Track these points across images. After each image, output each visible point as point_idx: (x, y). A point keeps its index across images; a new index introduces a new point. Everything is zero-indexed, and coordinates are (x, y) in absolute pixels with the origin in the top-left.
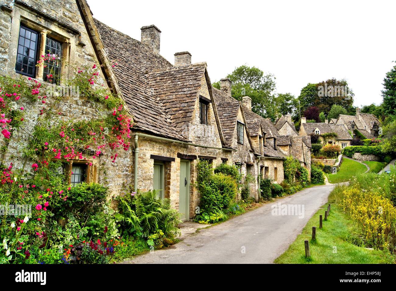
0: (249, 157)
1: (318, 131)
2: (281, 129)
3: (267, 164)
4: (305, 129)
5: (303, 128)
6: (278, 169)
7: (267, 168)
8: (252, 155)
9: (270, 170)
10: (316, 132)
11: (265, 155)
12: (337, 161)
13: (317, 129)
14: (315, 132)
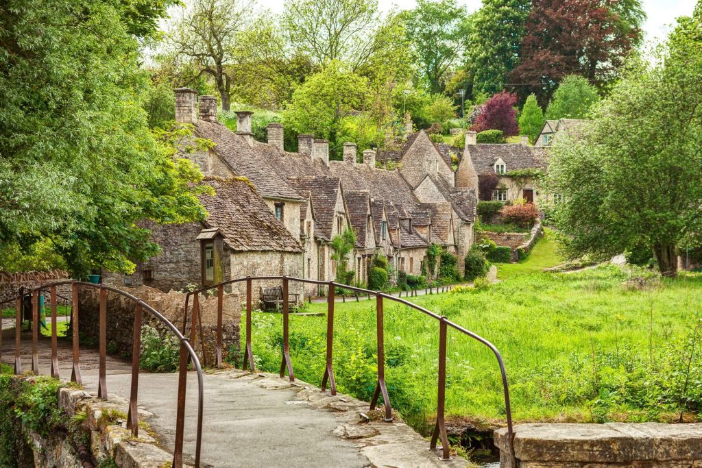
0: (390, 250)
1: (502, 166)
2: (418, 188)
3: (403, 254)
4: (474, 159)
5: (470, 157)
6: (414, 259)
7: (403, 259)
8: (392, 248)
9: (405, 261)
10: (498, 166)
11: (402, 246)
12: (528, 237)
13: (500, 162)
14: (495, 167)
